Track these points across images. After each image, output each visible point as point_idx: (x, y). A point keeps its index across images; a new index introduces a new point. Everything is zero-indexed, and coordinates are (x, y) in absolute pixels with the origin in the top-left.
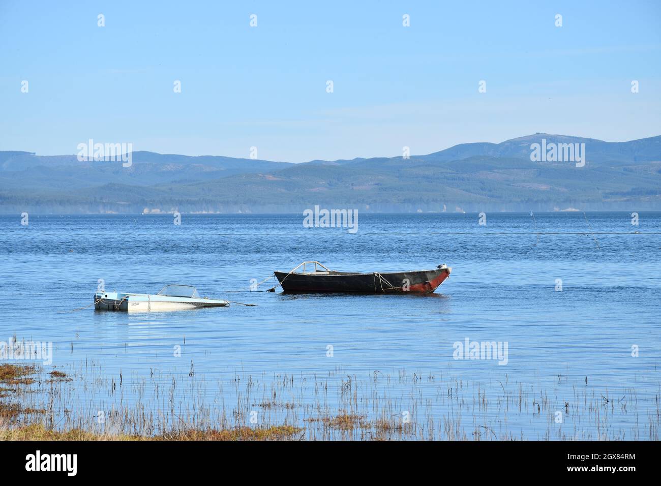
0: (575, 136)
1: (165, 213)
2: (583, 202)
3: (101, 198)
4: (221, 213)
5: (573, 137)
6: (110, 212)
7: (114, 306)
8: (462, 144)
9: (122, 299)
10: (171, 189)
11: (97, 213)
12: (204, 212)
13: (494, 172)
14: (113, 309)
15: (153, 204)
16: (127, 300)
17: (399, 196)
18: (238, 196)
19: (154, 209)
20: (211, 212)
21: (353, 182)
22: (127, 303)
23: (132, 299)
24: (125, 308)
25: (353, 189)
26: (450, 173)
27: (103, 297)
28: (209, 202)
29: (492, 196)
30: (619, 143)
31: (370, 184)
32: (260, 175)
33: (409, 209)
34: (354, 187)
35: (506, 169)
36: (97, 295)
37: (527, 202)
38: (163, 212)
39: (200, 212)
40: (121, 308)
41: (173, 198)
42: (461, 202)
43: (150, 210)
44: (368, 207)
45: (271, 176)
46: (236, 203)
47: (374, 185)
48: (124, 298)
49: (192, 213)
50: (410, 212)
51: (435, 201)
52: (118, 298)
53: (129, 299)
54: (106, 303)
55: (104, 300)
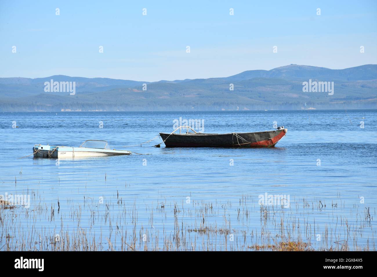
0: (313, 66)
1: (74, 111)
2: (318, 104)
3: (36, 102)
4: (107, 111)
5: (312, 67)
6: (41, 111)
7: (47, 155)
8: (248, 71)
9: (53, 150)
10: (77, 97)
11: (34, 111)
12: (97, 111)
13: (266, 87)
14: (47, 157)
15: (67, 106)
16: (57, 150)
17: (211, 101)
18: (117, 101)
19: (67, 109)
20: (101, 111)
21: (184, 93)
22: (57, 152)
23: (61, 149)
24: (55, 156)
25: (184, 97)
26: (241, 88)
27: (40, 148)
28: (100, 105)
29: (265, 101)
30: (339, 70)
31: (194, 94)
32: (130, 89)
33: (217, 109)
34: (185, 96)
35: (273, 85)
36: (35, 147)
37: (286, 104)
38: (73, 111)
39: (94, 111)
40: (53, 156)
41: (78, 102)
42: (247, 104)
43: (65, 110)
44: (193, 108)
45: (136, 90)
46: (115, 105)
47: (196, 94)
48: (55, 149)
49: (89, 111)
50: (217, 110)
51: (232, 104)
52: (50, 149)
53: (59, 150)
54: (42, 153)
55: (41, 150)
